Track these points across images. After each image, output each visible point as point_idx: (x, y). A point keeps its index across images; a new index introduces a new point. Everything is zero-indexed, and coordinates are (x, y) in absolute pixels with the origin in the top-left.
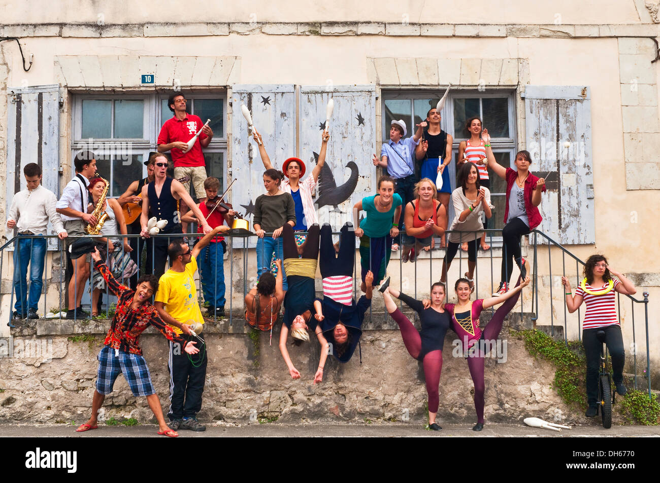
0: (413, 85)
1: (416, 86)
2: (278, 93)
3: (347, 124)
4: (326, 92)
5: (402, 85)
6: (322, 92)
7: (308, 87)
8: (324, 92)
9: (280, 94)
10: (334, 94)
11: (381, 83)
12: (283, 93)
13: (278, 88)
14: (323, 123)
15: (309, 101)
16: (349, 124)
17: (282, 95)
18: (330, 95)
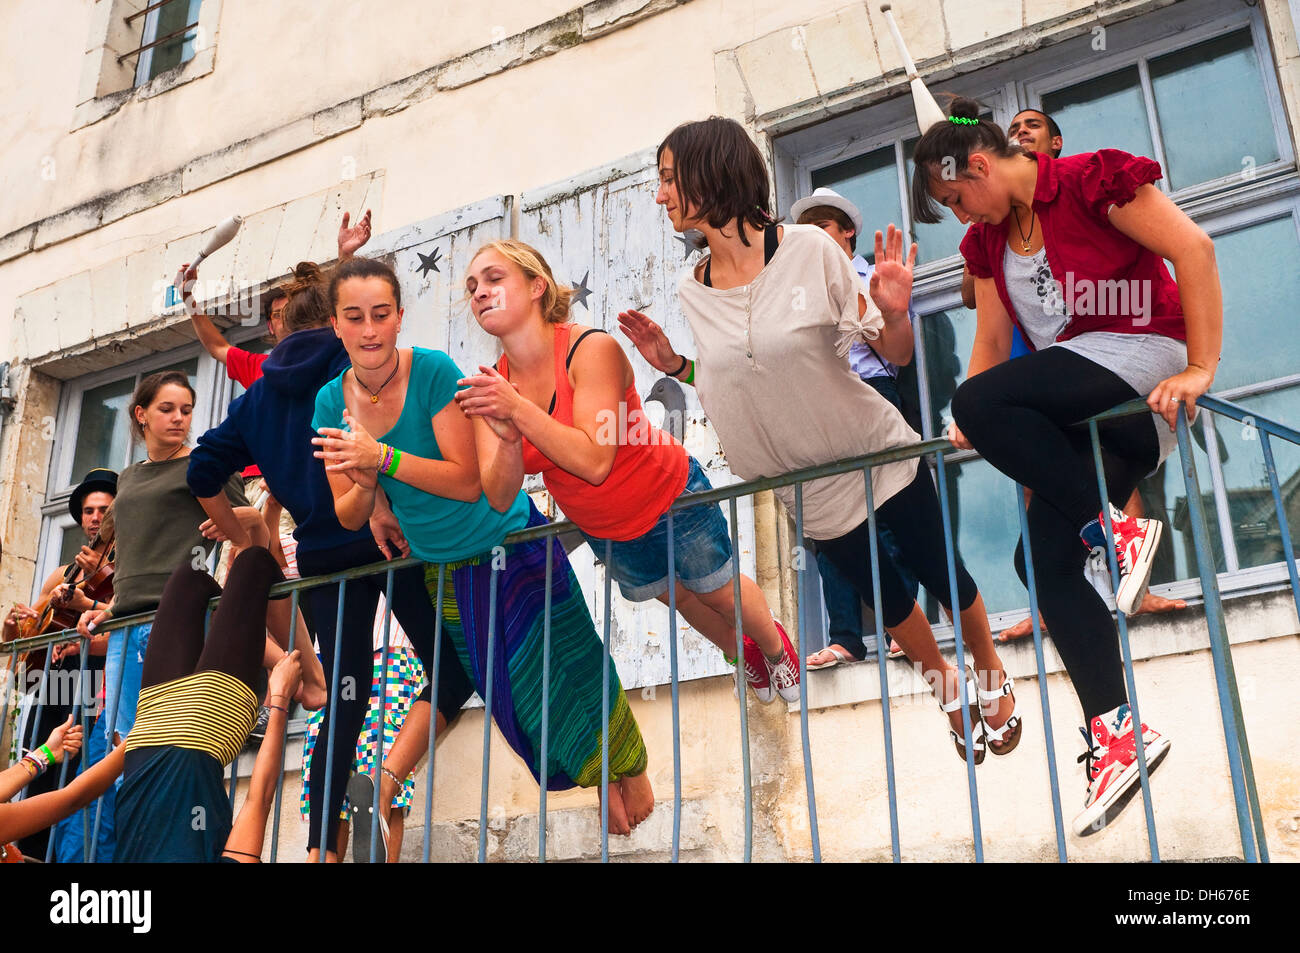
0: (864, 85)
1: (875, 82)
2: (459, 232)
3: (650, 265)
4: (588, 189)
5: (831, 96)
6: (577, 193)
7: (542, 188)
8: (583, 191)
9: (465, 234)
10: (612, 187)
11: (760, 111)
12: (472, 228)
13: (459, 217)
14: (579, 282)
15: (543, 230)
16: (657, 262)
17: (470, 234)
18: (601, 191)
